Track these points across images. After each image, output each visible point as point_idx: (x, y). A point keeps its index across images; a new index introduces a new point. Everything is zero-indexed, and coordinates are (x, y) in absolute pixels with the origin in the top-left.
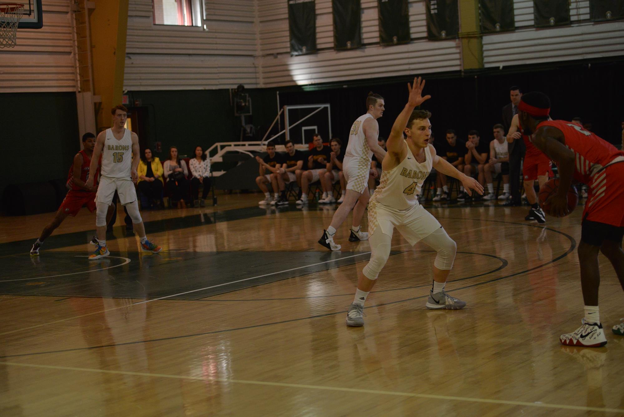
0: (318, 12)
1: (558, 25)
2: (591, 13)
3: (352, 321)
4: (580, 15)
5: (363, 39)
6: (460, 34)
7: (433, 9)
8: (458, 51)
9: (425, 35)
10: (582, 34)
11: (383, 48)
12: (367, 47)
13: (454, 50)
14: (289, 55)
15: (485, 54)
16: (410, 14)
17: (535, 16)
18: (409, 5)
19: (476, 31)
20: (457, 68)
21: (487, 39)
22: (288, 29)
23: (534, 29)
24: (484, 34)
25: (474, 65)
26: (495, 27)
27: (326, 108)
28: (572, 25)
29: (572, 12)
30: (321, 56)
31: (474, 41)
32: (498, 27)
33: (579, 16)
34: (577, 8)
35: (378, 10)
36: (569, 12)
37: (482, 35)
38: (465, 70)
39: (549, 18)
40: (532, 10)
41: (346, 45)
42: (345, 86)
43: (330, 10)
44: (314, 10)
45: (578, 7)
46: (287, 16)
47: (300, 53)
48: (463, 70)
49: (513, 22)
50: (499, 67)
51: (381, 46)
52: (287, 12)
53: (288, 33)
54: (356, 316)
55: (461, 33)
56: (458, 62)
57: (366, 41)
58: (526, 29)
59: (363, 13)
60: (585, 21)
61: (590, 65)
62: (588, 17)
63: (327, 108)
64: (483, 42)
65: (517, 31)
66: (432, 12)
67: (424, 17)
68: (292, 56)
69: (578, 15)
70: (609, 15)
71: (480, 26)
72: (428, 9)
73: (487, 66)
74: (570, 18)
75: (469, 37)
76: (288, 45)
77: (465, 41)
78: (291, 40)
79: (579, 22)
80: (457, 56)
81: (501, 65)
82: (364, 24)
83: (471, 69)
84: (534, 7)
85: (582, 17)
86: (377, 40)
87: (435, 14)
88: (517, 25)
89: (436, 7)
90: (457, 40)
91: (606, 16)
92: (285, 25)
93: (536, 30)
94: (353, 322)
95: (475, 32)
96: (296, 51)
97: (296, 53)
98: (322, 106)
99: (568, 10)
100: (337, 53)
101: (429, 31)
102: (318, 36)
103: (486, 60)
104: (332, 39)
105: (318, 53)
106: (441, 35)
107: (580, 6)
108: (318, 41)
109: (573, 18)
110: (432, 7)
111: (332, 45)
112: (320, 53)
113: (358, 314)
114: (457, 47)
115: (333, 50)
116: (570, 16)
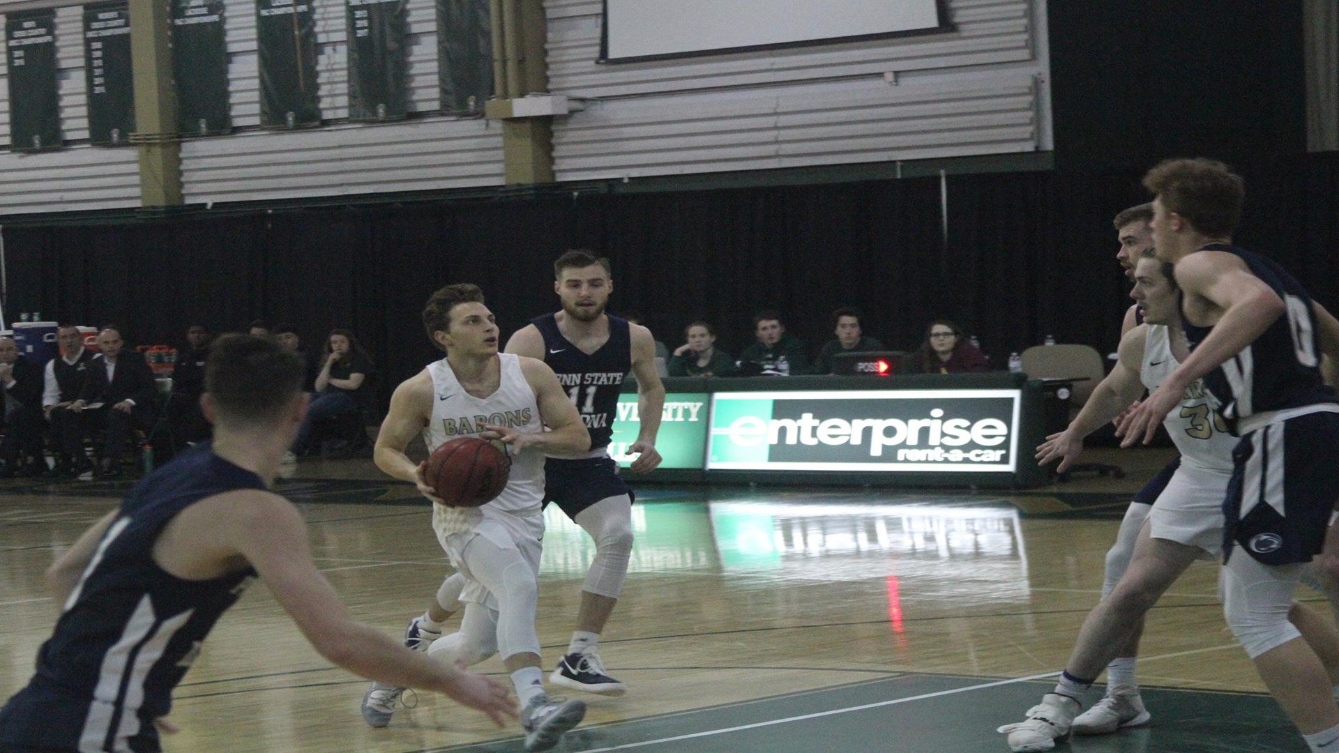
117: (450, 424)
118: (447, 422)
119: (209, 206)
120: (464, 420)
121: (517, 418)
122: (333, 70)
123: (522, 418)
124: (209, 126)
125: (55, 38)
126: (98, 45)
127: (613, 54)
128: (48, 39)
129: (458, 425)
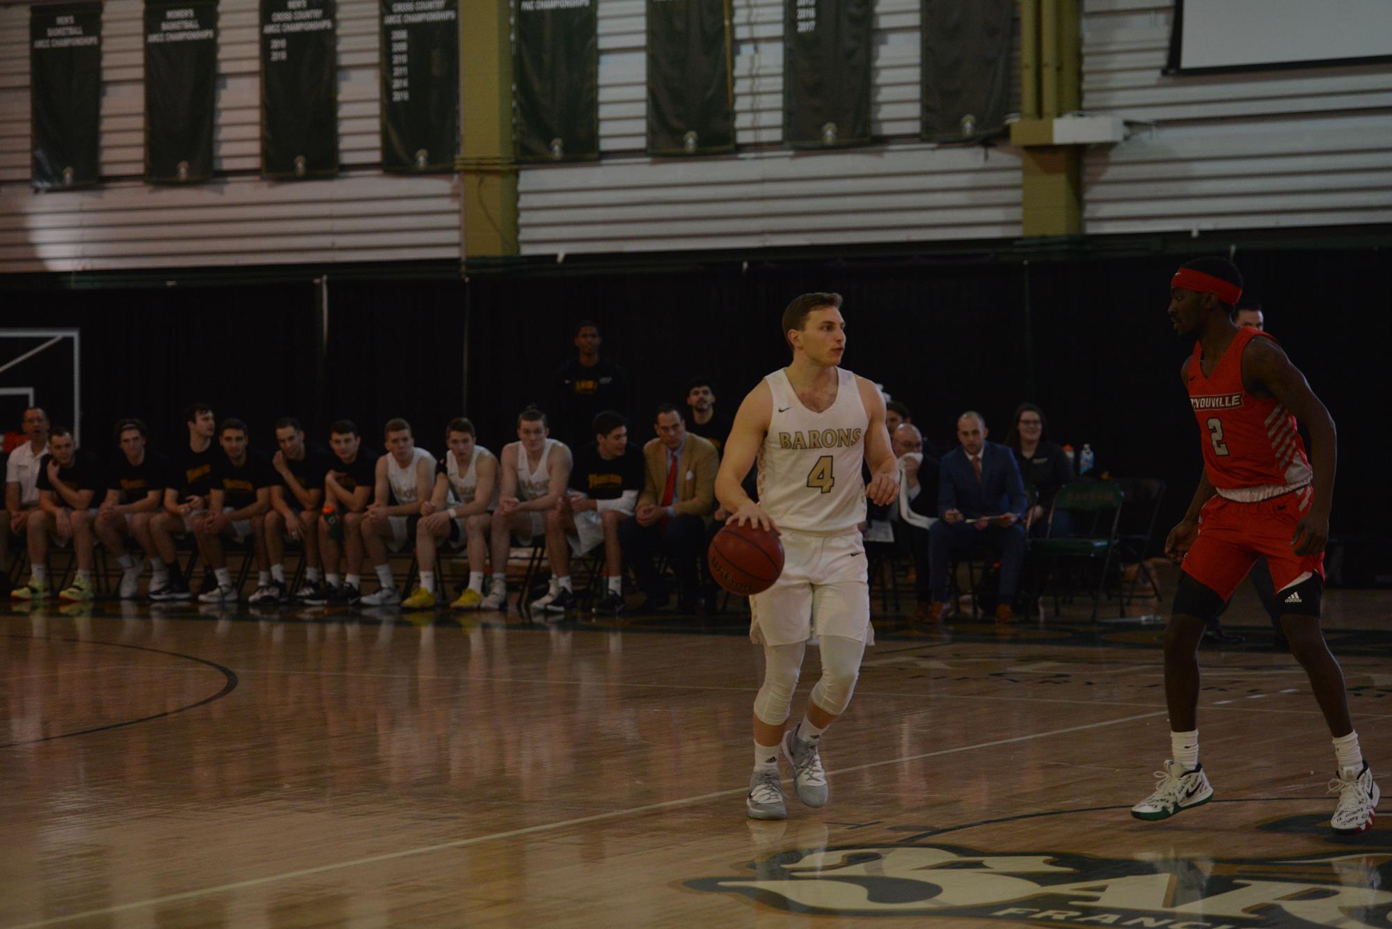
0: (107, 75)
1: (704, 152)
2: (787, 126)
3: (761, 809)
4: (760, 128)
5: (221, 158)
6: (457, 162)
7: (398, 90)
8: (455, 205)
9: (376, 157)
10: (763, 181)
11: (270, 186)
12: (230, 179)
13: (446, 204)
14: (26, 189)
15: (524, 218)
16: (340, 98)
17: (649, 126)
18: (340, 74)
19: (498, 155)
20: (453, 253)
21: (530, 179)
22: (28, 116)
23: (648, 160)
24: (524, 166)
25: (492, 248)
26: (551, 149)
27: (68, 342)
28: (742, 155)
29: (742, 121)
30: (115, 196)
31: (494, 182)
32: (557, 148)
33: (758, 132)
34: (754, 111)
35: (261, 82)
36: (734, 119)
37: (515, 167)
38: (468, 258)
39: (684, 133)
40: (642, 109)
41: (175, 171)
42: (170, 284)
43: (139, 73)
44: (98, 70)
45: (755, 107)
46: (26, 80)
47: (57, 185)
48: (464, 259)
49: (594, 138)
50: (555, 256)
51: (263, 179)
52: (27, 68)
53: (26, 129)
54: (769, 799)
55: (462, 159)
56: (454, 236)
57: (227, 165)
58: (624, 158)
59: (224, 86)
60: (772, 145)
61: (745, 265)
62: (777, 135)
63: (71, 340)
64: (521, 188)
65: (604, 162)
66: (397, 97)
67: (375, 108)
68: (37, 191)
69: (755, 128)
70: (829, 132)
71: (515, 143)
72: (387, 89)
73: (527, 250)
74: (734, 137)
75: (481, 170)
76: (27, 159)
77: (473, 179)
78: (34, 147)
79: (757, 147)
80: (454, 220)
81: (561, 251)
82: (223, 118)
83: (483, 258)
84: (647, 101)
85: (766, 136)
86: (254, 163)
87: (403, 102)
88: (605, 145)
89: (405, 83)
90: (456, 177)
91: (823, 135)
92: (22, 106)
93: (653, 163)
94: (763, 811)
95: (498, 158)
96: (48, 179)
97: (47, 185)
98: (59, 335)
99: (731, 115)
100: (151, 192)
101: (386, 146)
102: (106, 140)
103: (525, 234)
104: (139, 153)
105: (104, 189)
106: (415, 160)
107: (761, 106)
108: (106, 156)
109: (743, 138)
110: (397, 84)
111: (139, 169)
112: (108, 188)
113: (773, 794)
114: (454, 196)
115: (140, 183)
116: (734, 131)
117: (785, 438)
118: (783, 436)
119: (560, 258)
120: (799, 435)
121: (847, 437)
122: (758, 76)
123: (852, 438)
124: (565, 149)
125: (334, 21)
126: (402, 34)
127: (1187, 62)
128: (327, 24)
129: (792, 440)
